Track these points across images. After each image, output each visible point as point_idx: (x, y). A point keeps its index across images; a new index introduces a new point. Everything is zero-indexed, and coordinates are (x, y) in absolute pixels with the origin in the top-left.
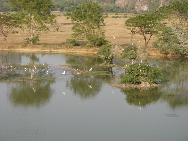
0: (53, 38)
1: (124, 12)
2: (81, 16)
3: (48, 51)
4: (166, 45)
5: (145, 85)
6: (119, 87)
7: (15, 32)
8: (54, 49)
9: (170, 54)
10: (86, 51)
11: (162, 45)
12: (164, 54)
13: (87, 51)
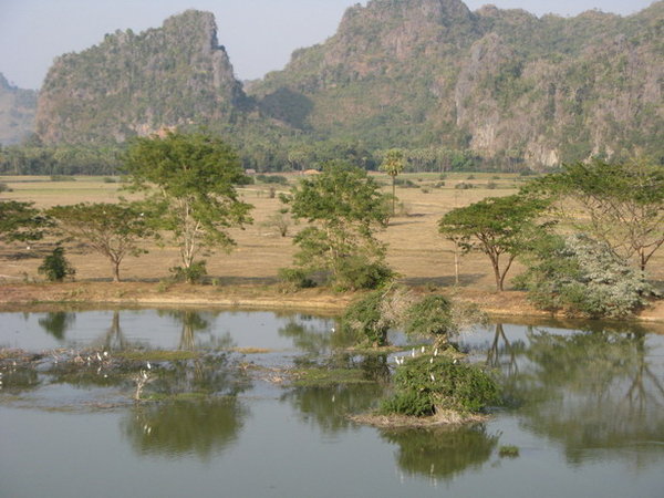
0: (260, 261)
1: (495, 171)
2: (319, 205)
3: (228, 302)
4: (551, 284)
5: (448, 417)
6: (373, 425)
7: (140, 251)
8: (245, 297)
9: (561, 308)
10: (331, 301)
11: (538, 286)
12: (546, 309)
13: (334, 302)
